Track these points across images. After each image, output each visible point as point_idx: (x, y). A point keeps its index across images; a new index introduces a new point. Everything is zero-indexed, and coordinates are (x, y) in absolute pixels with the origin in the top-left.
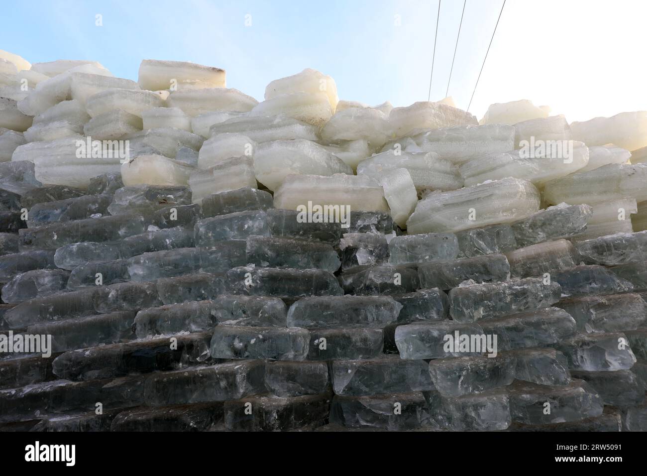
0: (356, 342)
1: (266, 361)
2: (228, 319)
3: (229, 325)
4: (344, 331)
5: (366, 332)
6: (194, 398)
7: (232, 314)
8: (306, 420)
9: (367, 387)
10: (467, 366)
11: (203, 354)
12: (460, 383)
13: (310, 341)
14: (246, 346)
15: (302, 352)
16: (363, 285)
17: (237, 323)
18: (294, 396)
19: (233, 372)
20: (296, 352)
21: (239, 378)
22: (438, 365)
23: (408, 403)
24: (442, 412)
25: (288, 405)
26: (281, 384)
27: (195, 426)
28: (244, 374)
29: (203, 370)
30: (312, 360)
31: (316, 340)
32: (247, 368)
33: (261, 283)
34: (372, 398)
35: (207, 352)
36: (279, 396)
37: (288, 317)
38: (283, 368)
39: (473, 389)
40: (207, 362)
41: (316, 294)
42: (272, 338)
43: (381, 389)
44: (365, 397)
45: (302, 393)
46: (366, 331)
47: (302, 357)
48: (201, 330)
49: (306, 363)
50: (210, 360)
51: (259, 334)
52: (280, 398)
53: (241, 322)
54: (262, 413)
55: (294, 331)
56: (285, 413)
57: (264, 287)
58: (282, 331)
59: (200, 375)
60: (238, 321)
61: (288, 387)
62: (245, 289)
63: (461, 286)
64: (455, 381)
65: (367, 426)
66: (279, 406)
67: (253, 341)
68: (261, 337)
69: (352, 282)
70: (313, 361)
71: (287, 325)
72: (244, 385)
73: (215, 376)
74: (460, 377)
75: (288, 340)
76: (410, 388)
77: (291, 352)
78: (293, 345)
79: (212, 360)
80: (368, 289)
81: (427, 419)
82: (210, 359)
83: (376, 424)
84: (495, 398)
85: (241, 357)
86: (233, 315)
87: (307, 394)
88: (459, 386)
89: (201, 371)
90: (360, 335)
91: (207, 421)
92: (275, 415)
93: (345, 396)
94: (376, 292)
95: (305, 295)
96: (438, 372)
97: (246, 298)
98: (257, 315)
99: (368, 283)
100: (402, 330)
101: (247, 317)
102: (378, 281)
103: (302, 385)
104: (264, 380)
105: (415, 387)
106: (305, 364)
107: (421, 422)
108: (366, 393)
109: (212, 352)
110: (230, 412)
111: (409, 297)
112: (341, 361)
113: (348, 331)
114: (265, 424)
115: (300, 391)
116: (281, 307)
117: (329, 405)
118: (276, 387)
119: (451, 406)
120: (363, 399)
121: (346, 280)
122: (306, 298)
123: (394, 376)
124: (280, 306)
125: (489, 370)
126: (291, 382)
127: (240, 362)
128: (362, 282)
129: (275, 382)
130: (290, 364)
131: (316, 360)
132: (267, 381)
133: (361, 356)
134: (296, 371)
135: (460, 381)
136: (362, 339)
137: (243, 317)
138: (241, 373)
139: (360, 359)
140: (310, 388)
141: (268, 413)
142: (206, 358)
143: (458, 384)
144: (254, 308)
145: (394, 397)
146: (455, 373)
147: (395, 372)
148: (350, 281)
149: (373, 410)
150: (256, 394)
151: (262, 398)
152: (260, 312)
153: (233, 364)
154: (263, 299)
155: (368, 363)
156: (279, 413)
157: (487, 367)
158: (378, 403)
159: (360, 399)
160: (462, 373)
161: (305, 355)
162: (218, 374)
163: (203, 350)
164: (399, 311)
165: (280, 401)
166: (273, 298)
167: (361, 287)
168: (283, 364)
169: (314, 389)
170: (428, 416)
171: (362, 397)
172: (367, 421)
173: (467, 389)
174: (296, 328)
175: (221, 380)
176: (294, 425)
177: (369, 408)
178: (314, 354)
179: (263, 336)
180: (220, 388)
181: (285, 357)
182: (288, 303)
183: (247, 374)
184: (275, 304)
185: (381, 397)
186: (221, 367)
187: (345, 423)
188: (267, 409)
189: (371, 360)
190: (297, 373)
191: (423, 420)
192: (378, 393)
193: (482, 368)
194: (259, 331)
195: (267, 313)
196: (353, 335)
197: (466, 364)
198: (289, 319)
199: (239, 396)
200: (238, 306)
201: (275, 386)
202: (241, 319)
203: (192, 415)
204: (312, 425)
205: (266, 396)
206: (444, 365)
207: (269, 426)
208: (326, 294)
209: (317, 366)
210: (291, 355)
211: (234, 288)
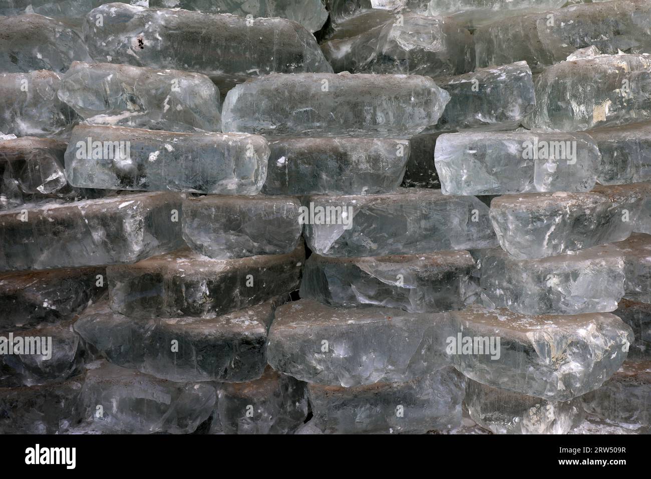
0: (358, 163)
1: (183, 196)
2: (98, 113)
3: (104, 123)
4: (337, 141)
5: (379, 145)
6: (43, 260)
7: (107, 102)
8: (261, 295)
9: (374, 241)
10: (565, 208)
11: (49, 179)
12: (547, 237)
13: (270, 159)
14: (140, 167)
15: (253, 179)
16: (373, 55)
17: (120, 121)
18: (239, 257)
19: (116, 213)
20: (243, 178)
21: (129, 225)
22: (513, 205)
23: (447, 269)
24: (505, 284)
25: (227, 272)
26: (213, 236)
27: (53, 308)
28: (138, 218)
29: (55, 210)
30: (273, 195)
31: (281, 157)
32: (145, 207)
33: (164, 41)
34: (380, 261)
35: (58, 175)
36: (210, 257)
37: (224, 113)
38: (218, 208)
39: (566, 247)
40: (61, 195)
41: (279, 70)
42: (193, 151)
43: (400, 246)
44: (368, 258)
45: (254, 251)
46: (379, 143)
47: (254, 188)
48: (42, 132)
49: (261, 199)
50: (66, 192)
51: (164, 142)
52: (213, 260)
53: (126, 120)
54: (180, 286)
55: (238, 138)
56: (223, 285)
57: (172, 50)
58: (215, 139)
59: (51, 220)
60: (120, 117)
61: (228, 240)
62: (130, 52)
63: (571, 58)
64: (538, 234)
65: (371, 304)
66: (211, 273)
67: (153, 157)
68: (170, 148)
69: (350, 50)
70: (274, 197)
71: (223, 128)
72: (140, 238)
73: (80, 222)
74: (548, 227)
75: (226, 155)
76: (450, 244)
77: (232, 178)
78: (237, 165)
79: (73, 192)
80: (386, 62)
81: (476, 294)
82: (67, 189)
83: (386, 303)
84: (604, 263)
85: (131, 186)
86: (109, 106)
87: (262, 252)
88: (545, 243)
89: (51, 212)
90: (366, 150)
91: (77, 298)
92: (204, 288)
93: (331, 256)
94: (401, 69)
95: (257, 70)
96: (511, 218)
97: (134, 71)
98: (160, 106)
99: (386, 49)
100: (449, 140)
101: (139, 111)
102: (407, 47)
103: (255, 238)
104: (181, 229)
105: (459, 243)
106: (260, 201)
107: (465, 299)
108: (372, 253)
109: (69, 176)
110: (119, 285)
111: (463, 81)
112: (328, 197)
113: (344, 141)
114: (186, 304)
115: (250, 249)
116: (208, 92)
117: (301, 270)
118: (205, 240)
119: (524, 275)
120: (363, 262)
121: (338, 48)
122: (260, 77)
123: (423, 223)
124: (207, 90)
125: (599, 216)
126: (232, 232)
127: (130, 196)
128: (371, 50)
129: (202, 234)
130: (231, 201)
131: (281, 194)
132: (187, 231)
133: (366, 188)
134: (243, 214)
135: (548, 234)
136: (369, 157)
137: (129, 110)
138: (133, 217)
139: (363, 193)
140: (270, 242)
141: (191, 286)
142: (59, 188)
143: (544, 239)
144: (154, 92)
145: (423, 258)
146: (542, 221)
147: (426, 217)
148: (345, 49)
149: (382, 280)
150: (167, 254)
151: (179, 261)
152: (167, 100)
153: (116, 199)
154: (171, 75)
155: (379, 201)
156: (212, 286)
157: (598, 210)
158: (393, 268)
159: (358, 261)
160: (555, 220)
161: (261, 184)
162: (87, 216)
163: (47, 171)
164: (444, 107)
165: (213, 265)
166: (193, 74)
167: (369, 59)
168: (217, 201)
169: (276, 245)
170: (479, 290)
171: (363, 258)
172: (370, 298)
173: (555, 247)
174: (240, 133)
175: (94, 228)
176: (239, 304)
177: (373, 276)
178: (277, 184)
179: (174, 146)
180: (94, 242)
181: (219, 188)
182: (223, 87)
183: (146, 218)
184: (196, 85)
185: (397, 258)
186: (91, 205)
187: (330, 301)
188: (189, 279)
189: (383, 196)
190: (244, 218)
191: (469, 296)
192: (392, 252)
193: (588, 212)
194: (165, 137)
195: (182, 104)
196: (354, 149)
197: (563, 204)
198: (227, 117)
199: (133, 257)
200: (117, 87)
201: (203, 239)
202: (127, 114)
203: (44, 289)
204: (271, 302)
205: (186, 257)
206: (523, 206)
207: (194, 307)
208: (299, 70)
209: (282, 204)
210: (232, 184)
211: (105, 49)
